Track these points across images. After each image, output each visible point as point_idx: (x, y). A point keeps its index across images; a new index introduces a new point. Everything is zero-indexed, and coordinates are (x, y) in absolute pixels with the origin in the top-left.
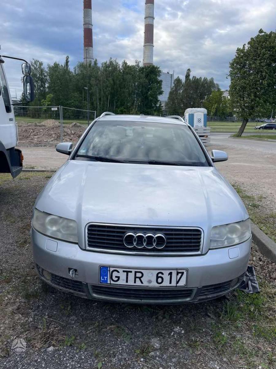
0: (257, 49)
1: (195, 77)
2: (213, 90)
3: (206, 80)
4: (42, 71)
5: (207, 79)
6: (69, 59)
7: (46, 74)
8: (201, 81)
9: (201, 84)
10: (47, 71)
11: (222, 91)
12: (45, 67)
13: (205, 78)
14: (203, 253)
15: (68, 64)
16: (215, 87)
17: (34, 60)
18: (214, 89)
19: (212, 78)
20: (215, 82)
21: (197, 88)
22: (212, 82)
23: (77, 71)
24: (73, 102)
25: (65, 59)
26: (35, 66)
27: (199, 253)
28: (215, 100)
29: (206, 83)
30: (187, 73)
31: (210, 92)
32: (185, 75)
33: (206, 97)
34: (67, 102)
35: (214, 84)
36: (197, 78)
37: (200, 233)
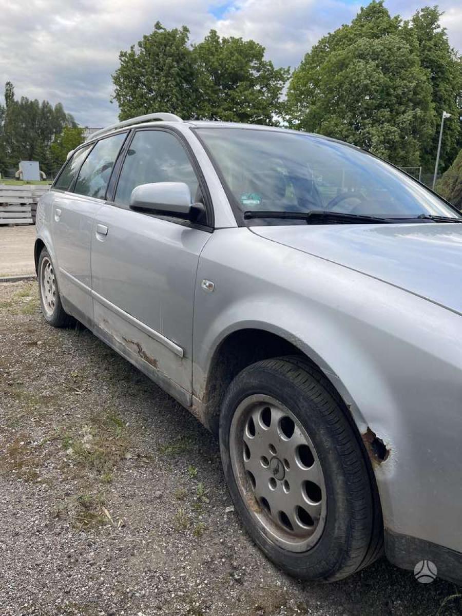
0: (158, 55)
1: (26, 98)
2: (63, 125)
3: (48, 106)
5: (48, 103)
8: (37, 106)
9: (39, 112)
11: (80, 129)
13: (44, 101)
16: (67, 120)
18: (66, 124)
19: (59, 104)
20: (66, 112)
21: (34, 120)
22: (59, 109)
28: (71, 143)
29: (50, 111)
30: (7, 90)
31: (59, 129)
32: (5, 94)
33: (53, 137)
35: (64, 115)
36: (31, 102)
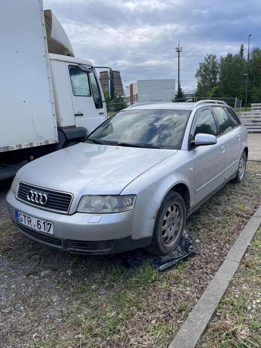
4: (214, 63)
6: (244, 48)
7: (218, 66)
10: (219, 63)
12: (218, 60)
14: (69, 214)
15: (243, 52)
17: (208, 55)
23: (250, 57)
24: (242, 90)
25: (240, 48)
26: (209, 60)
27: (66, 212)
34: (236, 90)
37: (70, 198)
